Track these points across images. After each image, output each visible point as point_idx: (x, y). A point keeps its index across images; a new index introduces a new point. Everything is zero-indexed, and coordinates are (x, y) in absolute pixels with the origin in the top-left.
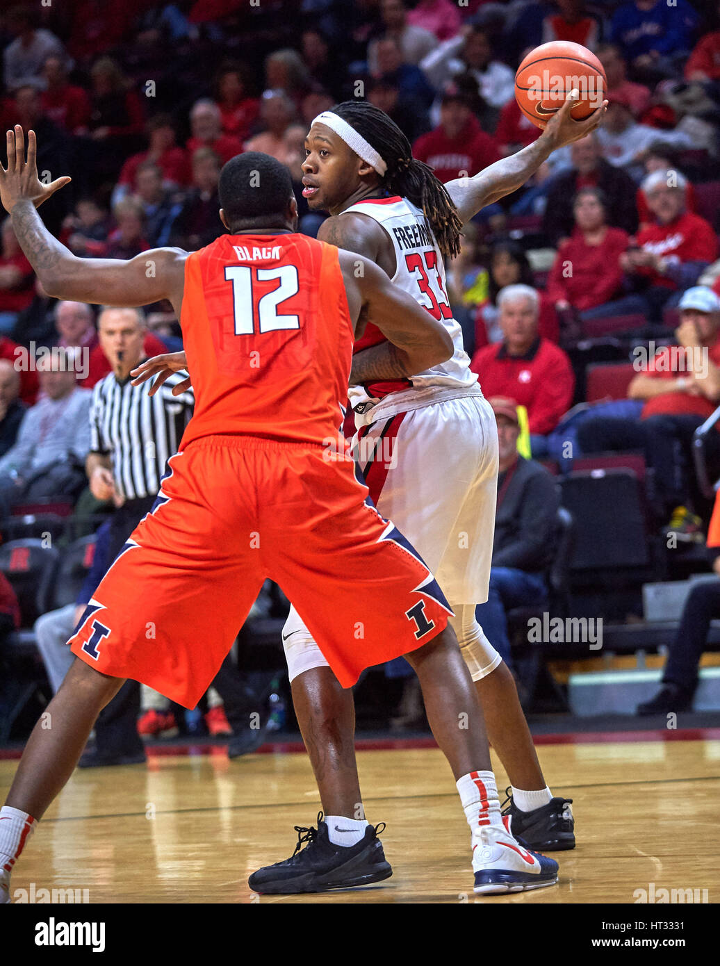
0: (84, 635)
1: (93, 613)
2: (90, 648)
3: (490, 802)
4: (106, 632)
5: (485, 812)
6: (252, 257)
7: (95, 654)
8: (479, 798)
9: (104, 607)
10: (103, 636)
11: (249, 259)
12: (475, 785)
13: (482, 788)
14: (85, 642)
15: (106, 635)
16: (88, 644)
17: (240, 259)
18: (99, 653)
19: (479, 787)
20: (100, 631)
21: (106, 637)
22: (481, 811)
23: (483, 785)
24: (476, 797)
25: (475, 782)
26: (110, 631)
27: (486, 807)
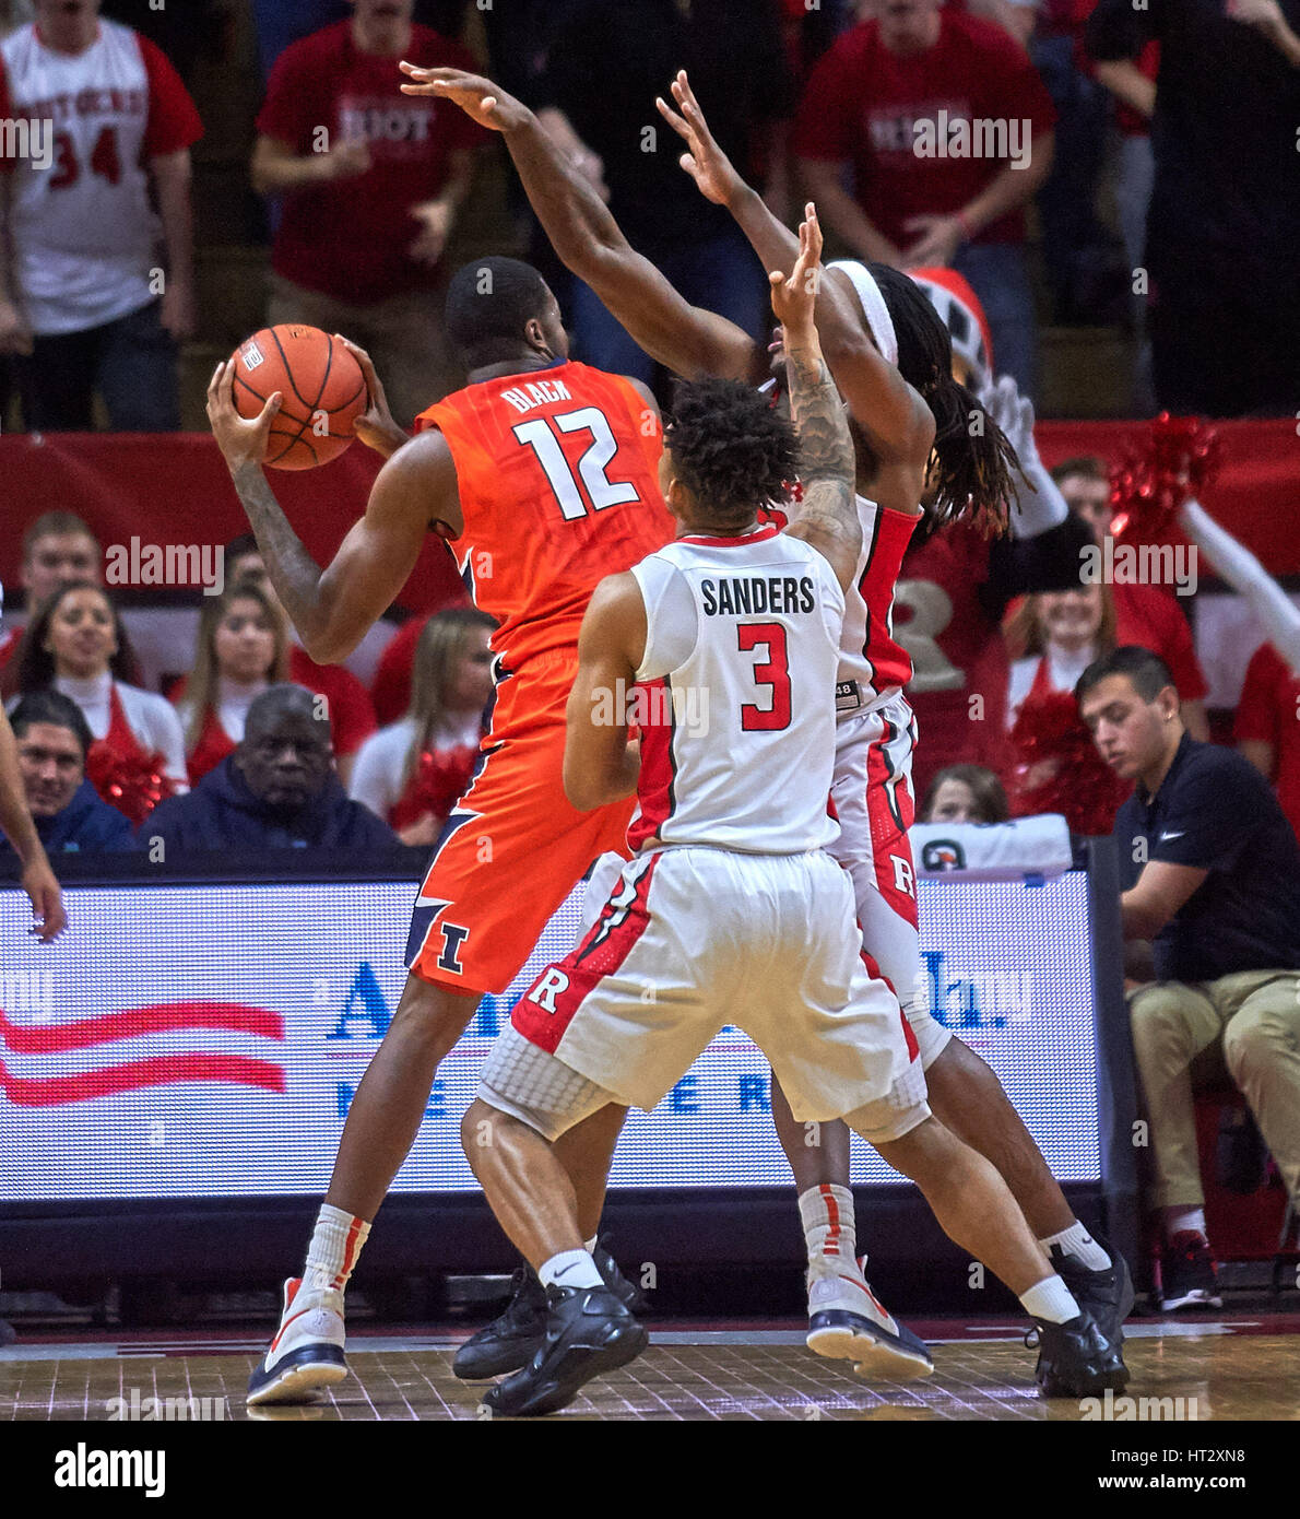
0: (433, 948)
1: (438, 914)
2: (448, 962)
3: (842, 1227)
4: (462, 933)
5: (833, 1239)
6: (534, 400)
7: (457, 968)
8: (827, 1220)
9: (452, 903)
10: (460, 939)
11: (534, 405)
12: (824, 1202)
13: (832, 1207)
14: (439, 957)
15: (464, 937)
16: (443, 958)
17: (522, 411)
18: (461, 964)
19: (828, 1205)
20: (454, 934)
21: (465, 940)
22: (828, 1235)
23: (835, 1204)
24: (823, 1218)
25: (825, 1198)
26: (468, 930)
27: (836, 1232)
